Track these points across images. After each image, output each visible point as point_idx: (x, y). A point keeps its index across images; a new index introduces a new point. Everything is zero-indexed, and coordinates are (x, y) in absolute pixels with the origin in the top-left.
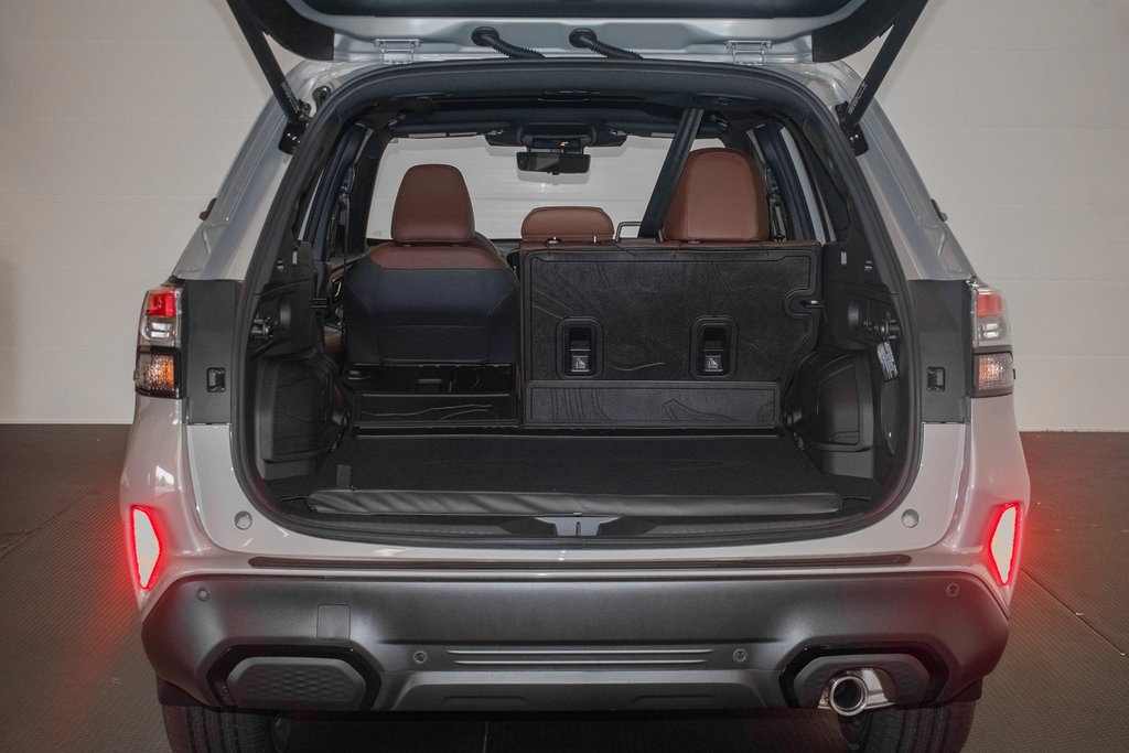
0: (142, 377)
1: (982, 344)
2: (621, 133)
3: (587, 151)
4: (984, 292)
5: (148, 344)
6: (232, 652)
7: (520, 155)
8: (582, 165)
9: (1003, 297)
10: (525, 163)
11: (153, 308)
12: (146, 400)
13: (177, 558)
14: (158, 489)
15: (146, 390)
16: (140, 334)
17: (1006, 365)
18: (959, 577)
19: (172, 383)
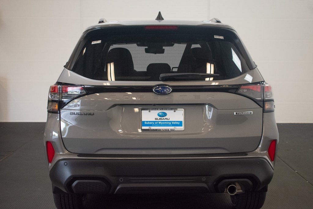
0: (49, 108)
1: (266, 99)
2: (173, 43)
3: (164, 48)
4: (267, 85)
5: (51, 99)
6: (72, 179)
7: (146, 49)
8: (162, 51)
9: (271, 86)
10: (147, 51)
11: (52, 90)
12: (50, 114)
13: (59, 155)
14: (53, 137)
15: (50, 111)
16: (49, 97)
17: (272, 105)
18: (260, 159)
19: (57, 109)
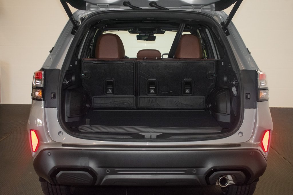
0: (34, 95)
1: (260, 87)
2: (164, 30)
3: (155, 35)
4: (261, 73)
5: (35, 86)
6: (57, 169)
7: (137, 36)
8: (153, 39)
9: (266, 74)
10: (139, 38)
11: (36, 77)
12: (35, 101)
13: (43, 144)
14: (38, 125)
15: (34, 98)
16: (33, 84)
17: (267, 93)
18: (254, 150)
19: (41, 97)
